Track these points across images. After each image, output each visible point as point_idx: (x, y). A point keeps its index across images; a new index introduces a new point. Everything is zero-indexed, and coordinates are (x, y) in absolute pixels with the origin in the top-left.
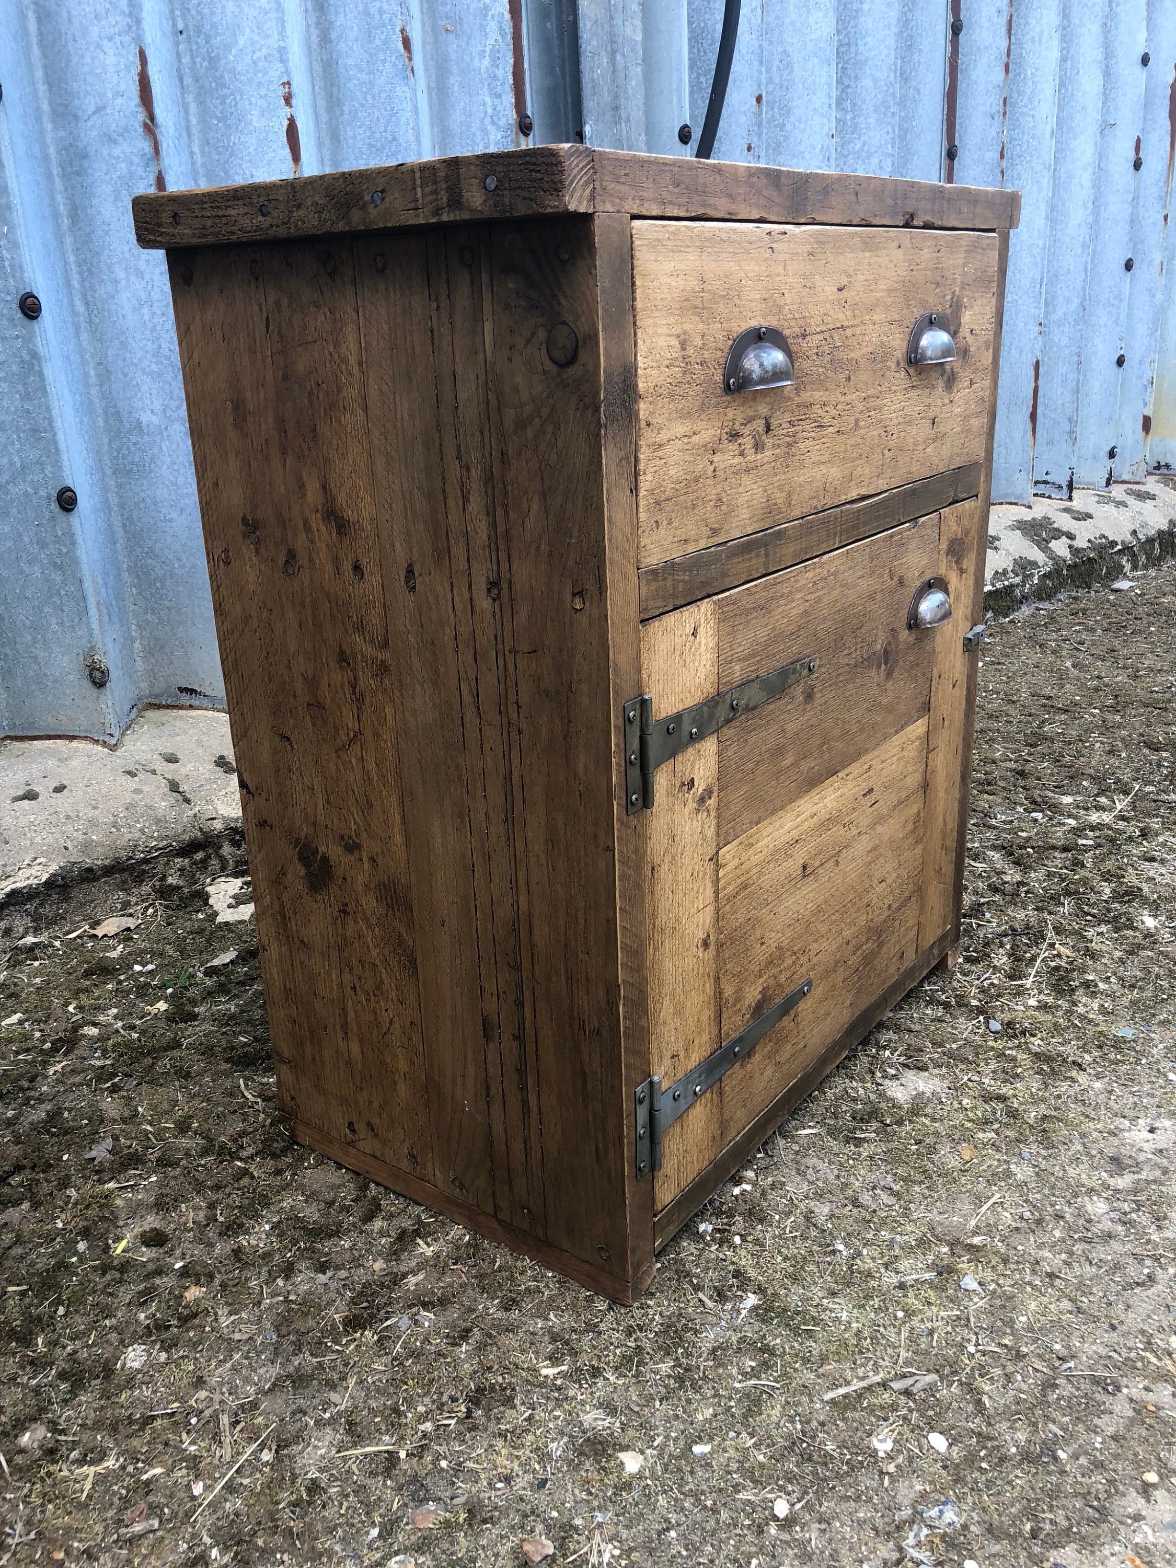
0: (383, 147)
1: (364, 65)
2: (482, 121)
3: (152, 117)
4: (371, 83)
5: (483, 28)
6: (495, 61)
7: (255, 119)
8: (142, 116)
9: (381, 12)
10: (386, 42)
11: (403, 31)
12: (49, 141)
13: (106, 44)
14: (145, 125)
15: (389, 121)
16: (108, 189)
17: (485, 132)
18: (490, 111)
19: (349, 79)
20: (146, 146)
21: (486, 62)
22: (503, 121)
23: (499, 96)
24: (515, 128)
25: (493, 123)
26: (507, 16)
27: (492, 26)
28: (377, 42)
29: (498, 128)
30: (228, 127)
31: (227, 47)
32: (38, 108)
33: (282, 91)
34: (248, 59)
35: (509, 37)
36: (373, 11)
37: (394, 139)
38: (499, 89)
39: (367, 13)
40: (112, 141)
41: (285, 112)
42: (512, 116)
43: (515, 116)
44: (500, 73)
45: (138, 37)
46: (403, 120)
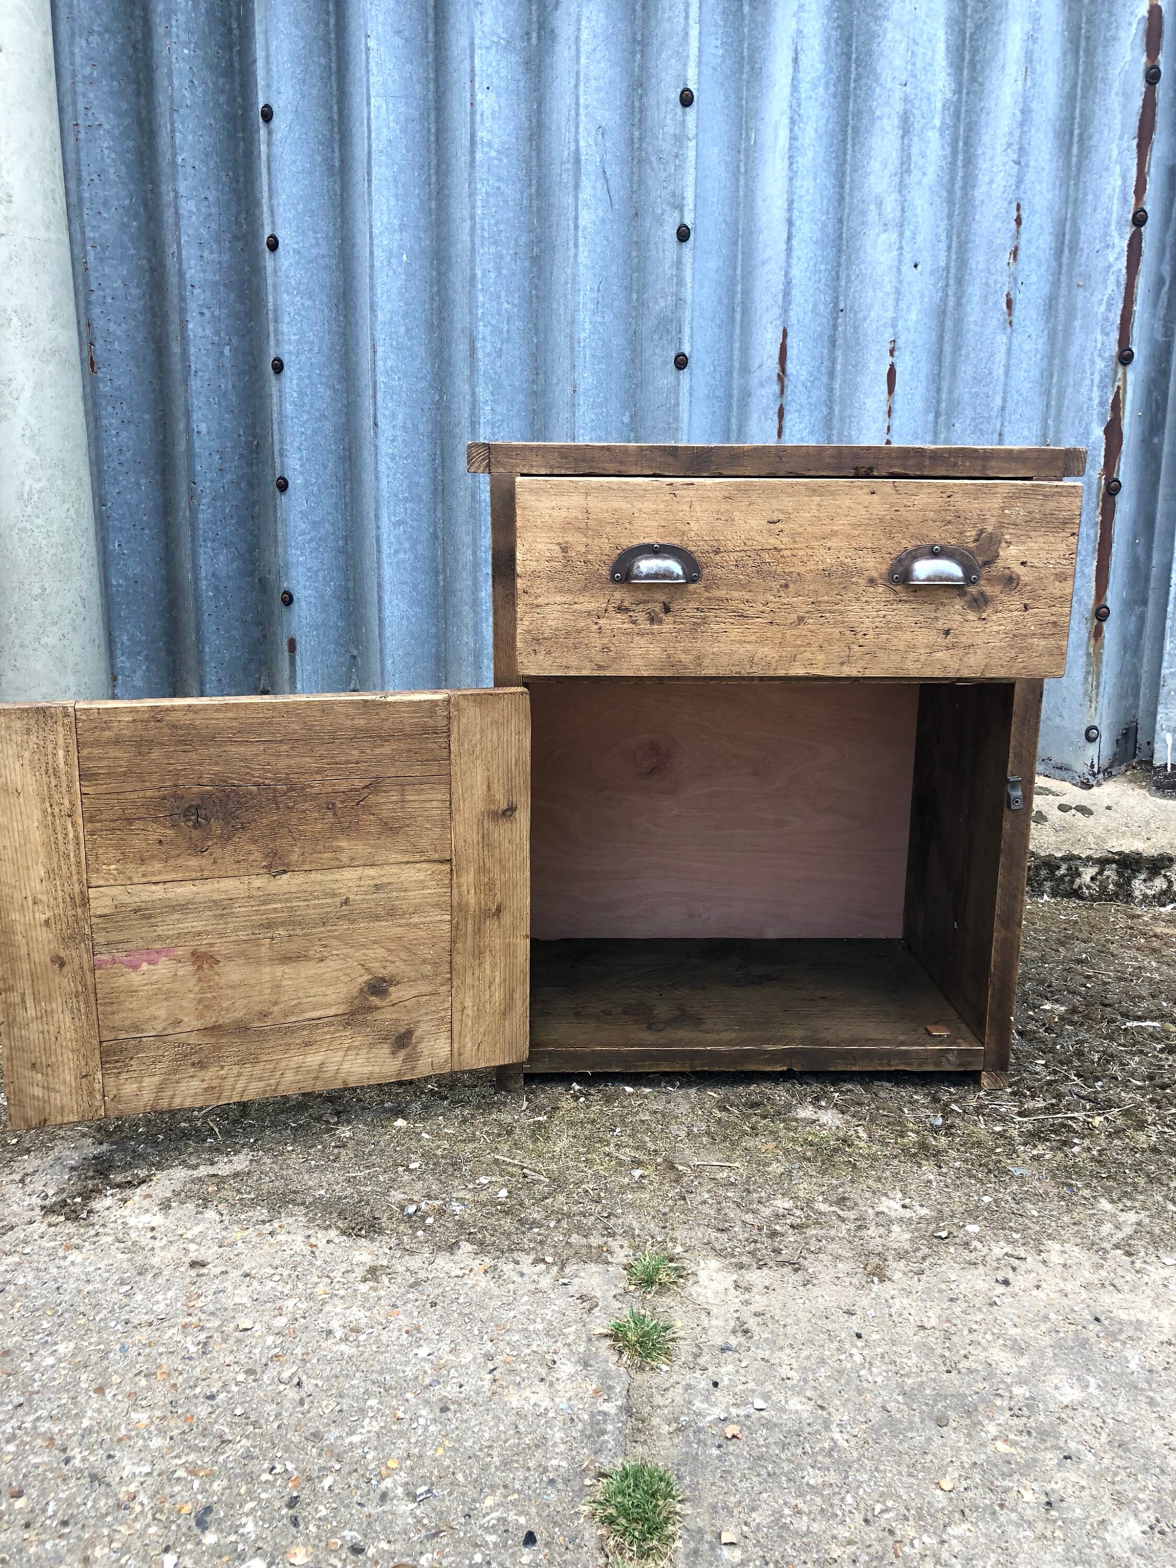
0: (982, 379)
1: (979, 321)
2: (1092, 354)
3: (783, 370)
4: (982, 333)
5: (1105, 281)
6: (1109, 306)
7: (872, 366)
8: (777, 370)
9: (996, 282)
10: (996, 303)
11: (1008, 295)
12: (735, 386)
13: (769, 326)
14: (779, 375)
15: (988, 360)
16: (756, 415)
17: (1093, 362)
18: (1099, 346)
19: (968, 332)
20: (776, 388)
21: (1103, 308)
22: (1107, 355)
23: (1107, 334)
24: (1115, 360)
25: (1100, 355)
26: (1124, 271)
27: (1112, 279)
28: (990, 304)
29: (1103, 359)
30: (857, 371)
31: (865, 319)
32: (732, 366)
33: (889, 346)
34: (874, 326)
35: (1123, 288)
36: (991, 282)
37: (990, 374)
38: (1108, 329)
39: (987, 284)
40: (763, 386)
41: (889, 360)
42: (1115, 349)
43: (1117, 349)
44: (1111, 316)
45: (785, 321)
46: (998, 360)
